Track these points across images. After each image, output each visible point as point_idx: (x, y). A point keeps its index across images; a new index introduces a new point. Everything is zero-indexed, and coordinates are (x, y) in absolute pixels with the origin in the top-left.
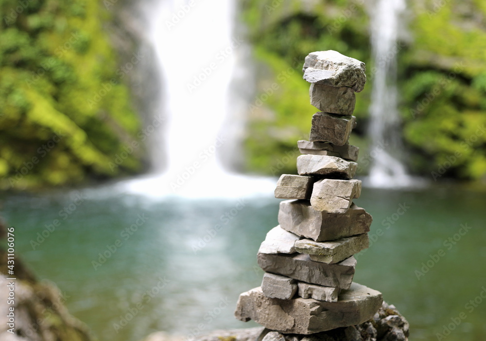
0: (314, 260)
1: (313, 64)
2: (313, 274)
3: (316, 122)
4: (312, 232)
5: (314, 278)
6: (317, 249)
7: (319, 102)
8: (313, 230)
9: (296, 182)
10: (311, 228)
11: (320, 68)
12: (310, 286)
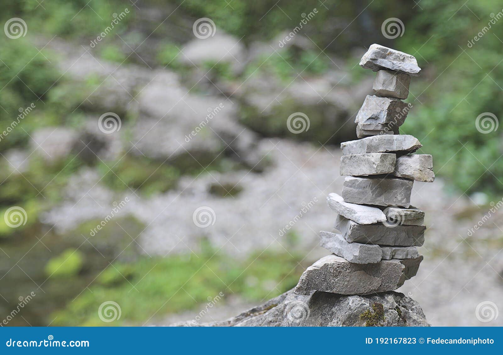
0: (408, 224)
1: (383, 56)
2: (399, 237)
3: (391, 107)
4: (401, 201)
5: (399, 240)
6: (415, 214)
7: (399, 89)
8: (403, 199)
9: (389, 159)
10: (399, 198)
11: (398, 60)
12: (394, 248)
